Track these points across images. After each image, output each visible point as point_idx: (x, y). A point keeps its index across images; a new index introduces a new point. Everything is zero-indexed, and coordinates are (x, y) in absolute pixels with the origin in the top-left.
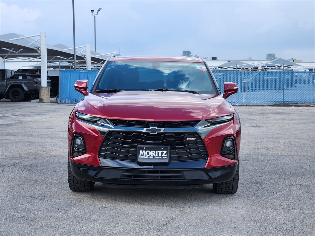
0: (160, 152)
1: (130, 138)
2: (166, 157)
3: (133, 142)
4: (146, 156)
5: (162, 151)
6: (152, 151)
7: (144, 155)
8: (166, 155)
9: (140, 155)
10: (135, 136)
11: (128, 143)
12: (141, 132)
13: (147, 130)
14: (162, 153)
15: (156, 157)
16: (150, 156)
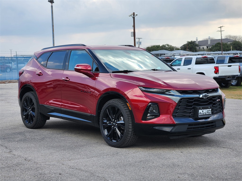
0: (208, 110)
1: (192, 102)
2: (211, 113)
3: (194, 104)
4: (202, 113)
5: (209, 109)
6: (205, 110)
7: (201, 113)
8: (211, 112)
9: (199, 113)
10: (195, 101)
11: (191, 106)
12: (199, 98)
13: (203, 96)
14: (209, 110)
15: (206, 114)
16: (204, 113)
